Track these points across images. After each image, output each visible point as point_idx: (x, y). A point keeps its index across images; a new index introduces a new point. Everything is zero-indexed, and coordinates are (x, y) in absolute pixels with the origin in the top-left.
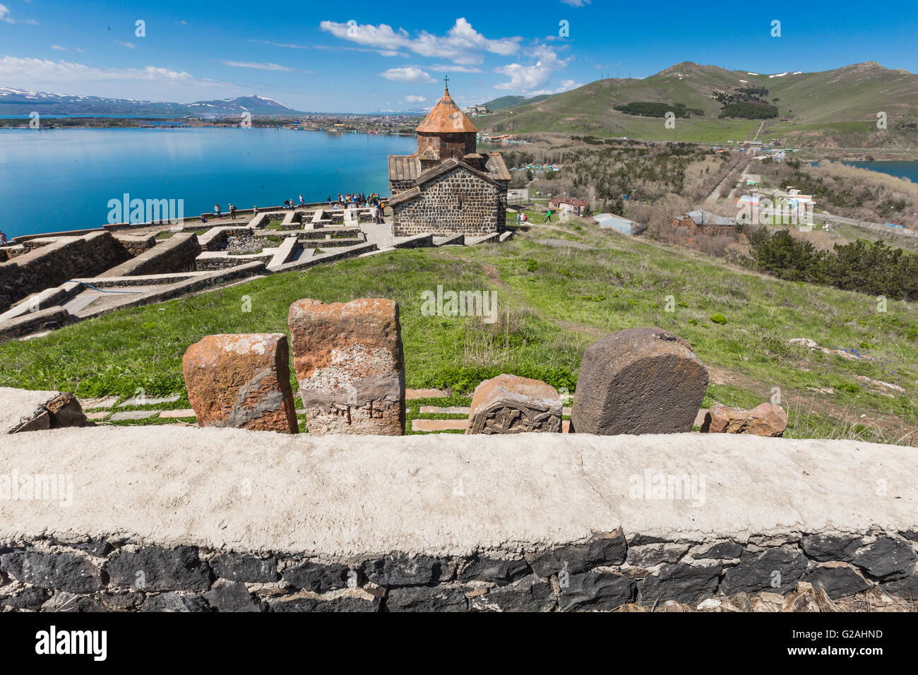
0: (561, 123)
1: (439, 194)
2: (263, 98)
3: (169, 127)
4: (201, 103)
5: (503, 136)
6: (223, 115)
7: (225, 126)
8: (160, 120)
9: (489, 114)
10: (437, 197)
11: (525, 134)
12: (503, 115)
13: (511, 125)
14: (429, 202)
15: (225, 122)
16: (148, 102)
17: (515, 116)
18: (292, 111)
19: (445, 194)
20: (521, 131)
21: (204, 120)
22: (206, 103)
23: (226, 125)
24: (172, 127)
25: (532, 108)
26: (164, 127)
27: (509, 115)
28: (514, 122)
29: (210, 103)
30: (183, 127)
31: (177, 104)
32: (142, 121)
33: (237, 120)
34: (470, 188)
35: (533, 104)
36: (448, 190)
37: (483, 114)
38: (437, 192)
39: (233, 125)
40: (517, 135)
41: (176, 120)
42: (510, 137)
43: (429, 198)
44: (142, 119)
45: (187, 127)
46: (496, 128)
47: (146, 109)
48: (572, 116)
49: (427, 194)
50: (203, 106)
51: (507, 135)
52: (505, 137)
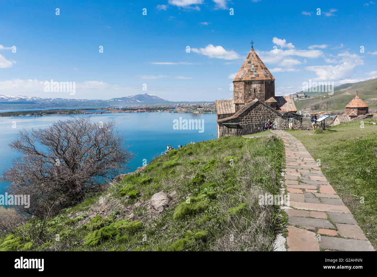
2: (151, 95)
3: (99, 113)
4: (115, 99)
5: (320, 113)
6: (126, 105)
7: (130, 112)
8: (93, 109)
9: (307, 98)
11: (338, 111)
12: (318, 98)
13: (325, 105)
15: (130, 110)
16: (86, 100)
17: (328, 99)
18: (168, 102)
20: (334, 109)
21: (118, 109)
22: (118, 99)
23: (131, 111)
24: (101, 113)
25: (341, 93)
26: (97, 113)
27: (323, 98)
28: (327, 103)
29: (120, 99)
30: (107, 113)
31: (101, 100)
32: (84, 110)
33: (136, 108)
35: (342, 90)
37: (302, 98)
39: (135, 111)
40: (331, 111)
41: (102, 109)
44: (85, 109)
45: (109, 113)
46: (314, 108)
47: (85, 104)
50: (116, 100)
51: (323, 112)
52: (322, 113)
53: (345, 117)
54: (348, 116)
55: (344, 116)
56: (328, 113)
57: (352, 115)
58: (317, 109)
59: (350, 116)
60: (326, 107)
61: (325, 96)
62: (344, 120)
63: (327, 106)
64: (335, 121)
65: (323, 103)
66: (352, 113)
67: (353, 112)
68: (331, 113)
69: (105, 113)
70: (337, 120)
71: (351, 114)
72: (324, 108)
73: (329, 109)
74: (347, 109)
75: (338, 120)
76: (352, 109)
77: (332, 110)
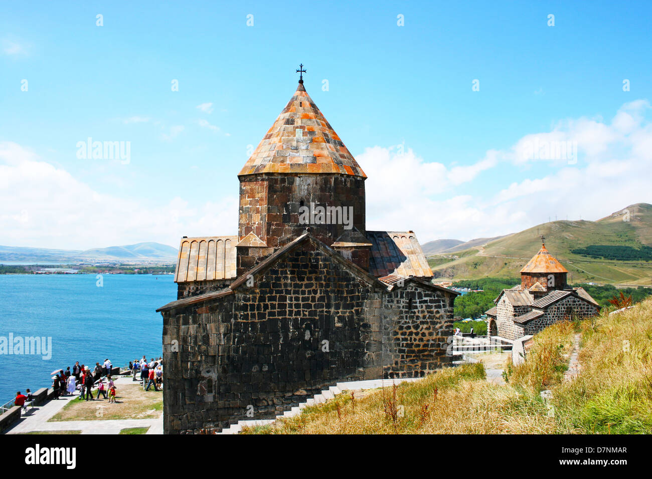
53: (522, 294)
54: (527, 291)
55: (519, 293)
57: (537, 290)
59: (531, 293)
62: (519, 301)
64: (500, 302)
66: (535, 285)
67: (538, 283)
70: (504, 302)
71: (533, 288)
74: (525, 276)
75: (507, 301)
76: (535, 277)
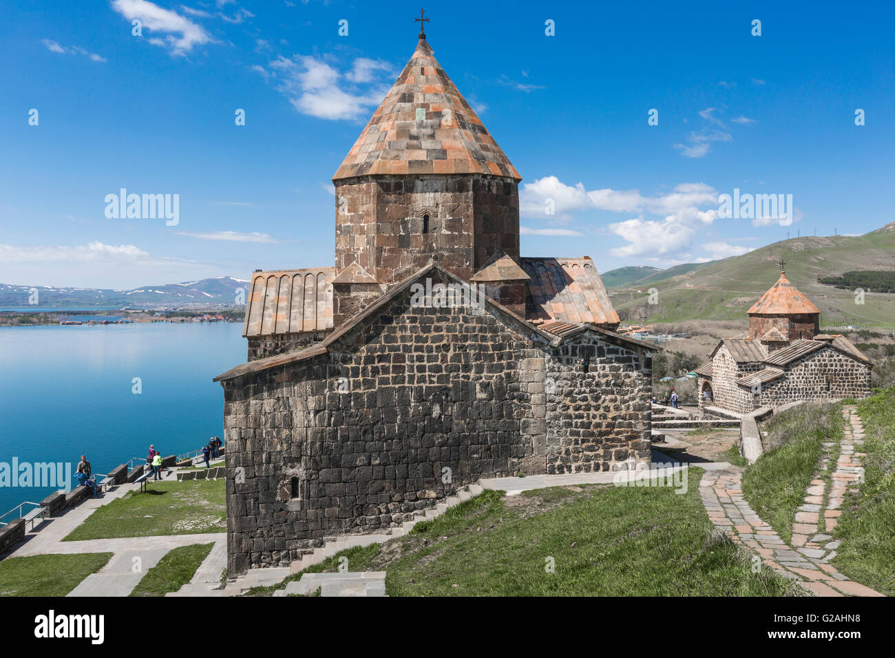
0: (729, 305)
1: (805, 374)
2: (238, 280)
3: (101, 323)
4: (146, 288)
5: (630, 328)
6: (175, 304)
7: (183, 321)
8: (88, 313)
10: (803, 378)
11: (669, 325)
12: (624, 295)
13: (641, 310)
14: (793, 382)
15: (182, 315)
16: (72, 289)
17: (647, 297)
19: (812, 374)
20: (660, 320)
21: (152, 313)
22: (154, 288)
23: (184, 318)
24: (107, 323)
25: (674, 284)
26: (95, 323)
28: (646, 306)
29: (160, 288)
30: (121, 322)
31: (111, 291)
32: (62, 315)
33: (199, 312)
34: (838, 368)
35: (676, 278)
36: (815, 369)
38: (802, 373)
39: (194, 319)
40: (655, 325)
41: (110, 313)
42: (643, 330)
43: (793, 378)
44: (64, 313)
45: (127, 322)
47: (66, 299)
48: (746, 295)
49: (792, 374)
50: (149, 293)
51: (637, 327)
52: (634, 329)
54: (758, 341)
55: (746, 343)
56: (648, 330)
57: (773, 339)
58: (624, 319)
59: (764, 343)
60: (644, 315)
61: (639, 291)
62: (746, 355)
63: (646, 313)
64: (716, 357)
65: (638, 307)
66: (771, 331)
67: (775, 329)
68: (654, 329)
69: (116, 323)
70: (723, 356)
71: (767, 336)
72: (638, 317)
73: (649, 321)
74: (754, 319)
75: (728, 355)
76: (771, 320)
77: (656, 322)
